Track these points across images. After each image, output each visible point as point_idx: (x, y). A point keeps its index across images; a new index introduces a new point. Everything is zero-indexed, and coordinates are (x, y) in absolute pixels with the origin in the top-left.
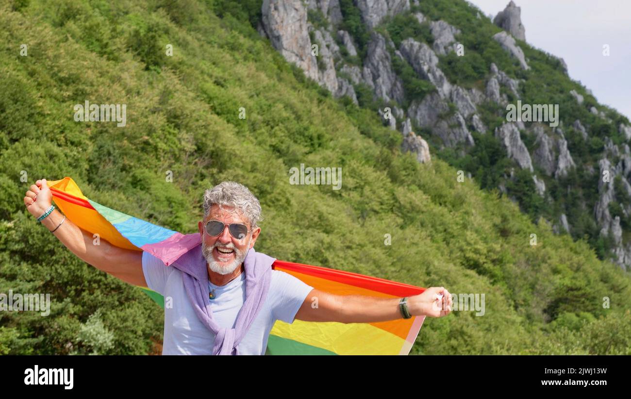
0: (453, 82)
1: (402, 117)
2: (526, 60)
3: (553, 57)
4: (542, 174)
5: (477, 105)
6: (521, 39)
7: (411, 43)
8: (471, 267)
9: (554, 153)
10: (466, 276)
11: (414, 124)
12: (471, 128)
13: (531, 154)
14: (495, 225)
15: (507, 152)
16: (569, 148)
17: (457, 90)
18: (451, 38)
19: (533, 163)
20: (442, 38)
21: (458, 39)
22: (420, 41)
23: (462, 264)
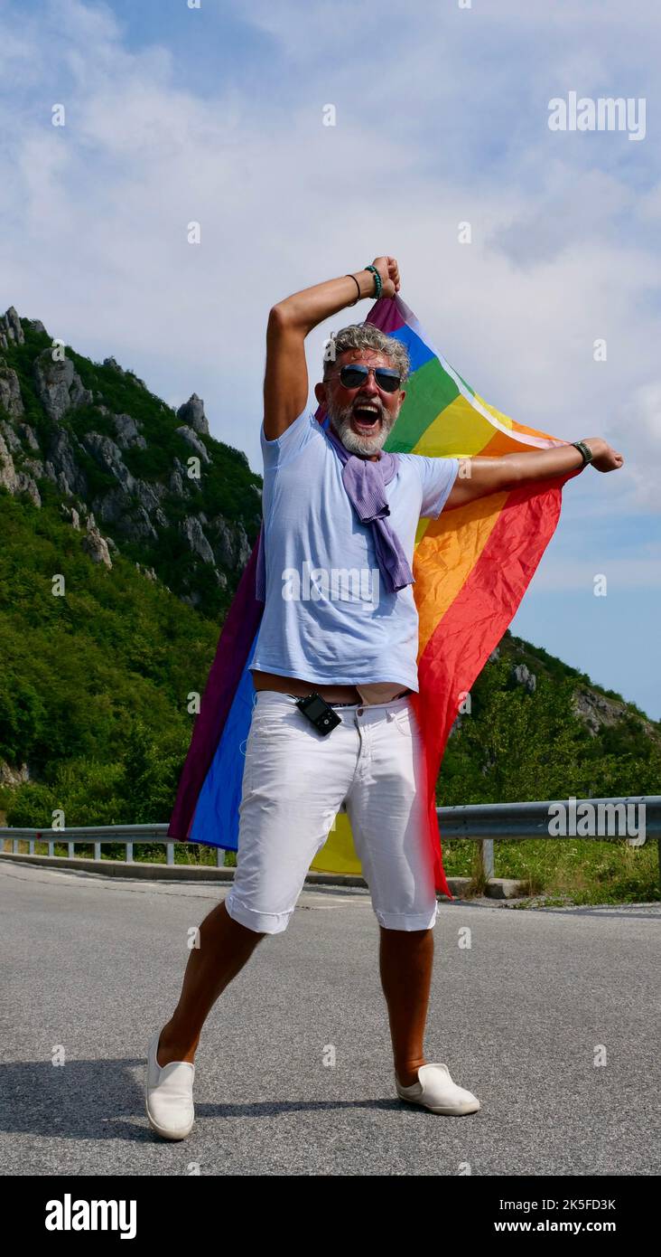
0: (136, 476)
1: (85, 512)
2: (208, 454)
3: (234, 450)
4: (223, 568)
5: (160, 499)
6: (204, 432)
7: (94, 436)
8: (135, 670)
9: (235, 547)
10: (131, 678)
11: (97, 519)
12: (155, 522)
13: (213, 548)
14: (162, 628)
15: (190, 545)
16: (248, 541)
17: (140, 483)
18: (135, 432)
19: (215, 557)
20: (125, 431)
21: (140, 432)
22: (104, 434)
23: (128, 667)
